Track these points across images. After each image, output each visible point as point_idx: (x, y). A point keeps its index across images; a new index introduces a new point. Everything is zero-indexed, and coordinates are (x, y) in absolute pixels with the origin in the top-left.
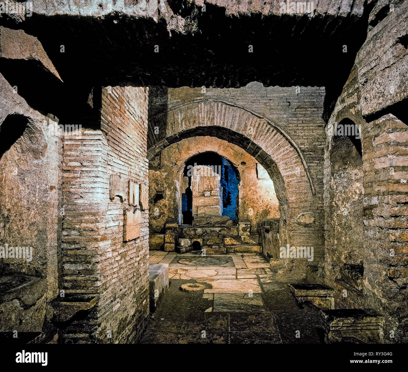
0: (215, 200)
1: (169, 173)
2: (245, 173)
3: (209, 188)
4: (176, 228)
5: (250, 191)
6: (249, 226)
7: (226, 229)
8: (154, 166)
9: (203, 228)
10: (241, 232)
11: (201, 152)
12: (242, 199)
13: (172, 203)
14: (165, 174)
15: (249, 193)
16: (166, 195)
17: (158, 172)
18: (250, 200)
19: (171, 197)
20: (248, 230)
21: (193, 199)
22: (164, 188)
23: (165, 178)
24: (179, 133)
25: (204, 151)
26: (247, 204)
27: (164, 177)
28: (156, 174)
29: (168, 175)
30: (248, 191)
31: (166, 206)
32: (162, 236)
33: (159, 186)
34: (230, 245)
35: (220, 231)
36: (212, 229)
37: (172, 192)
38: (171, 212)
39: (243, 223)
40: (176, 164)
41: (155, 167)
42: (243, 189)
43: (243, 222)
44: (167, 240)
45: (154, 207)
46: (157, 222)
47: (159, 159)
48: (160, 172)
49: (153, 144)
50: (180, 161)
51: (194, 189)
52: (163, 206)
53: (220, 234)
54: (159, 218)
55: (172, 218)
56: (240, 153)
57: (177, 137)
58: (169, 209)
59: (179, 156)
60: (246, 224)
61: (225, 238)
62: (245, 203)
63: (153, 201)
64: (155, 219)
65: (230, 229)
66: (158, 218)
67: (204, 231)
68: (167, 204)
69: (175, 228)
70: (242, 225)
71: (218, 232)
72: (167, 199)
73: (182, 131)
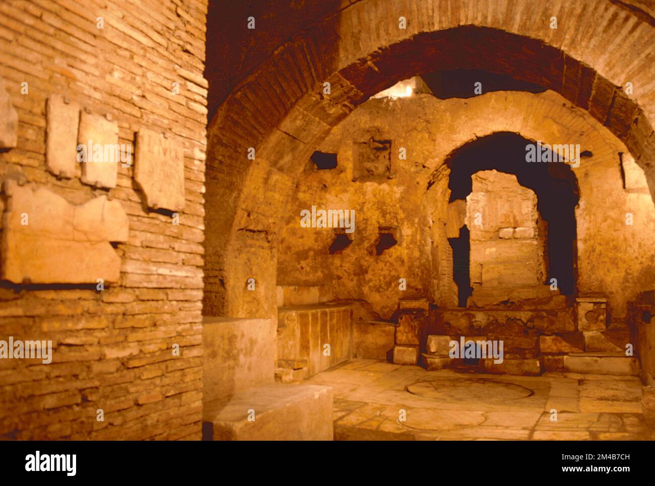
0: (524, 248)
1: (409, 187)
2: (590, 179)
3: (509, 222)
4: (423, 310)
5: (605, 220)
6: (603, 306)
7: (545, 314)
8: (376, 172)
9: (490, 313)
10: (583, 322)
11: (480, 134)
12: (585, 241)
13: (417, 254)
14: (402, 188)
15: (604, 226)
16: (401, 235)
17: (385, 186)
18: (607, 243)
19: (413, 242)
20: (602, 317)
21: (473, 247)
22: (397, 220)
23: (401, 199)
24: (372, 55)
25: (489, 132)
26: (600, 254)
27: (398, 196)
28: (380, 190)
29: (406, 192)
30: (599, 220)
31: (403, 262)
32: (391, 328)
33: (388, 216)
34: (552, 354)
35: (530, 320)
36: (510, 314)
37: (417, 229)
38: (414, 274)
39: (589, 300)
40: (424, 167)
41: (378, 175)
42: (587, 218)
43: (589, 297)
44: (402, 337)
45: (377, 263)
46: (381, 297)
47: (387, 157)
48: (389, 184)
49: (309, 87)
50: (433, 158)
51: (472, 224)
52: (396, 261)
53: (529, 328)
54: (388, 289)
55: (417, 289)
56: (576, 132)
57: (370, 68)
58: (409, 267)
59: (431, 148)
60: (595, 303)
61: (541, 337)
62: (594, 251)
63: (375, 252)
64: (379, 291)
65: (556, 315)
66: (385, 290)
67: (491, 318)
68: (406, 258)
69: (420, 311)
70: (585, 306)
71: (525, 321)
72: (404, 245)
73: (380, 48)
